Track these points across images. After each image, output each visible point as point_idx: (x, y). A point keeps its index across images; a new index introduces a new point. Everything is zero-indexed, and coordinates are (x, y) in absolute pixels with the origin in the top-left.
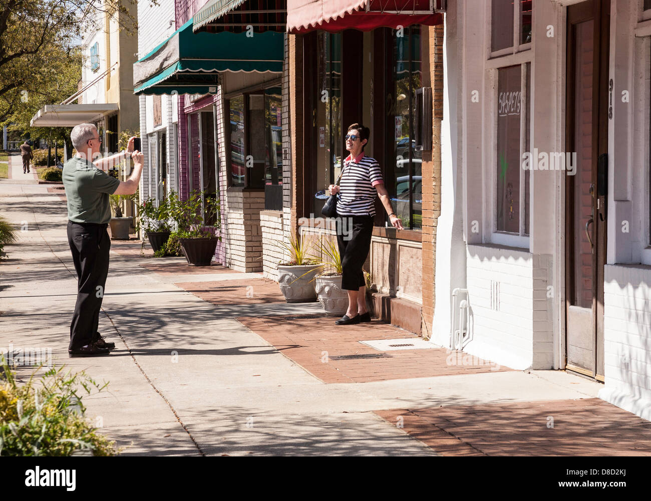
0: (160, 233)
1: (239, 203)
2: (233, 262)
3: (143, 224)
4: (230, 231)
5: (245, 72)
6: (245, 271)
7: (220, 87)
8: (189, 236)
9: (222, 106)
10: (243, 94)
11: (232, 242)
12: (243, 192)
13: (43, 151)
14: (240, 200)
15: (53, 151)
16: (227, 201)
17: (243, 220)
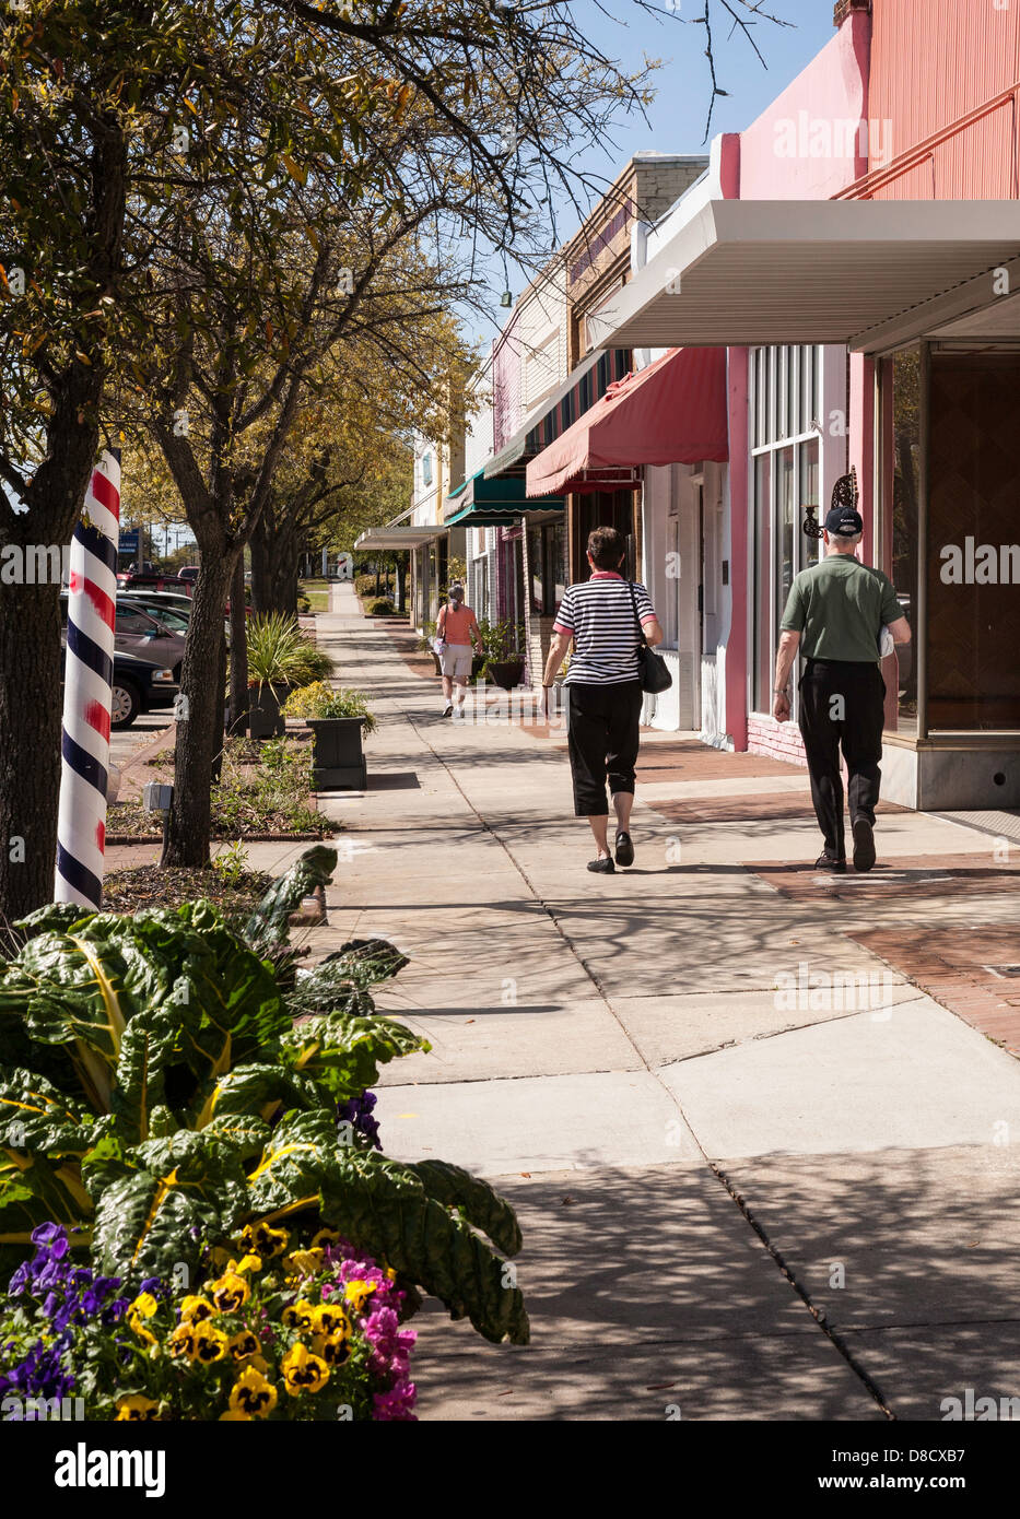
2: (534, 684)
4: (532, 656)
9: (526, 537)
11: (534, 665)
13: (371, 578)
15: (383, 577)
16: (529, 627)
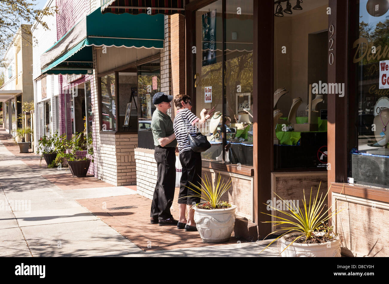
0: (51, 154)
1: (111, 141)
2: (104, 177)
3: (41, 150)
4: (102, 158)
5: (136, 48)
6: (116, 185)
7: (94, 70)
8: (74, 160)
9: (96, 81)
10: (115, 72)
11: (104, 164)
12: (115, 134)
14: (114, 140)
16: (100, 139)
17: (116, 152)
